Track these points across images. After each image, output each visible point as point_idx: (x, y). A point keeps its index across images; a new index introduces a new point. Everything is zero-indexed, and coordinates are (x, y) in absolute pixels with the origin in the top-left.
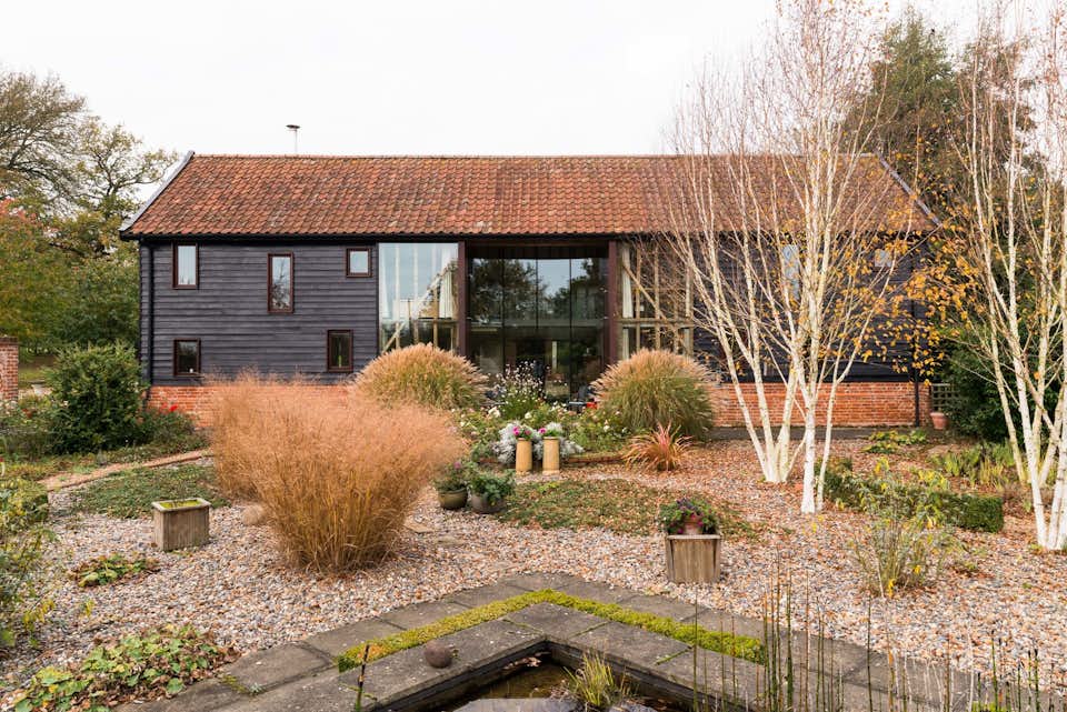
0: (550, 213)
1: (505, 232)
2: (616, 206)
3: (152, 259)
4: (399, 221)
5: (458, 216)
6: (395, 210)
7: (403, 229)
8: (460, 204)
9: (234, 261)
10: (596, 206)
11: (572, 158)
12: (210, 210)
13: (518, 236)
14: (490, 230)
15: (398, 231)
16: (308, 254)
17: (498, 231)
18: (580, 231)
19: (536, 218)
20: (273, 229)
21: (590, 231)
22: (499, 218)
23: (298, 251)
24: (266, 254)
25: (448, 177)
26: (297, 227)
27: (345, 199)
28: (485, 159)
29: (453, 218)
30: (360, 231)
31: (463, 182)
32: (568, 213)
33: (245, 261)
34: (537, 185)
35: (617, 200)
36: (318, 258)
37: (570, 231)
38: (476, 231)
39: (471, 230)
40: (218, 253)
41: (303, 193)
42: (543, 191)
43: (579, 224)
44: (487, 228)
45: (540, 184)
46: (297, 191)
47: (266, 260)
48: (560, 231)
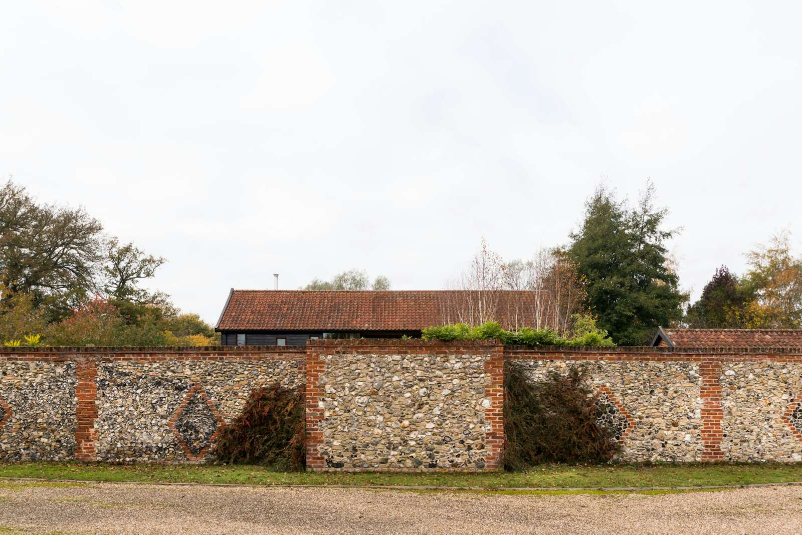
0: (397, 320)
1: (377, 329)
2: (426, 316)
3: (227, 339)
4: (332, 324)
5: (357, 321)
6: (329, 318)
7: (334, 327)
8: (357, 316)
9: (261, 341)
10: (417, 317)
11: (407, 292)
12: (250, 318)
13: (383, 331)
14: (371, 328)
15: (332, 328)
16: (293, 338)
17: (374, 328)
18: (410, 329)
19: (390, 323)
20: (278, 327)
21: (414, 329)
22: (374, 322)
23: (288, 337)
24: (275, 338)
25: (351, 302)
26: (289, 327)
27: (306, 313)
28: (367, 292)
29: (355, 322)
30: (316, 328)
31: (358, 304)
32: (405, 320)
33: (266, 341)
34: (391, 306)
35: (426, 314)
36: (297, 340)
37: (405, 329)
38: (365, 329)
39: (363, 328)
40: (255, 337)
41: (287, 310)
42: (394, 309)
43: (409, 325)
44: (369, 327)
45: (393, 305)
46: (285, 309)
47: (275, 340)
48: (401, 329)
